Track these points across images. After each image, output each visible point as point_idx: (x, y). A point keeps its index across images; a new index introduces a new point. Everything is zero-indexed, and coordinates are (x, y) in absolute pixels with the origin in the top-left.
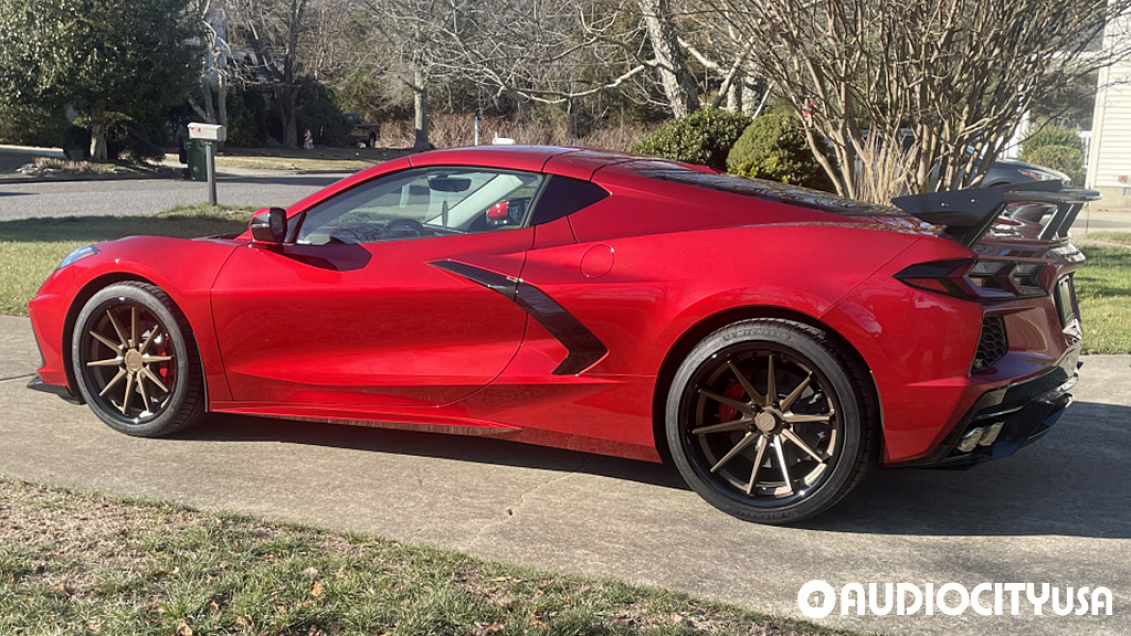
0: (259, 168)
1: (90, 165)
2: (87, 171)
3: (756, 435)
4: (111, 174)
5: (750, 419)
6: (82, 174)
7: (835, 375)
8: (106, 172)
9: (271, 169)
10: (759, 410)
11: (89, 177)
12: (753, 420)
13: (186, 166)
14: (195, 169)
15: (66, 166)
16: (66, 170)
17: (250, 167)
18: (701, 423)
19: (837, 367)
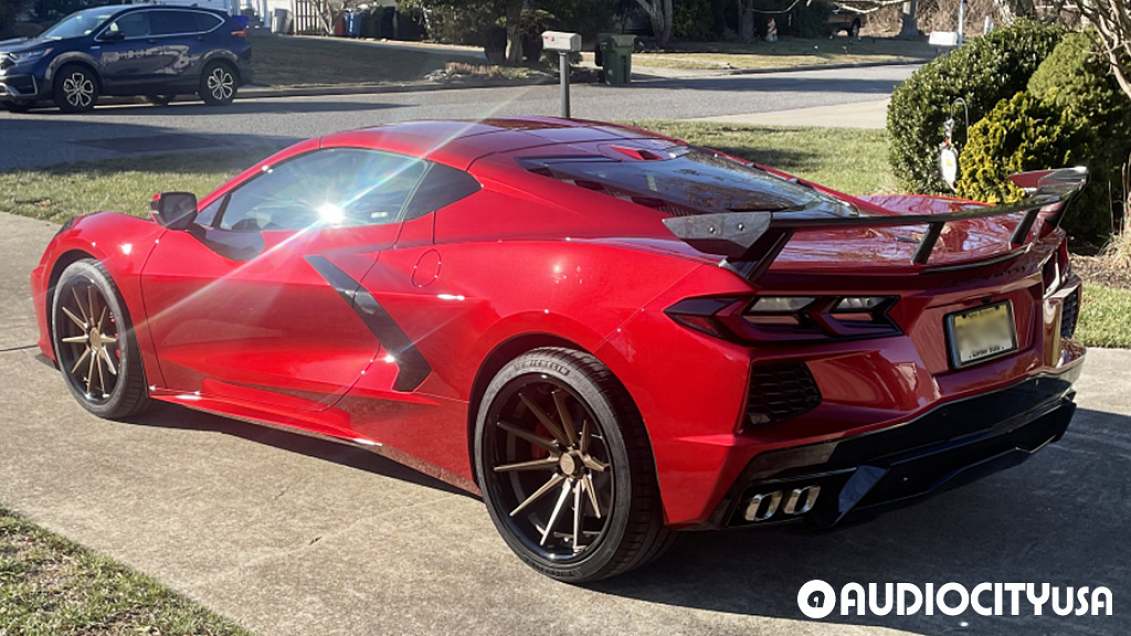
0: (690, 68)
1: (501, 70)
2: (497, 75)
3: (561, 478)
4: (523, 79)
5: (556, 459)
6: (491, 79)
7: (606, 421)
8: (518, 77)
9: (704, 69)
10: (563, 449)
11: (497, 83)
12: (559, 462)
13: (601, 68)
14: (610, 72)
15: (476, 72)
16: (476, 76)
17: (681, 67)
18: (513, 459)
19: (609, 411)
